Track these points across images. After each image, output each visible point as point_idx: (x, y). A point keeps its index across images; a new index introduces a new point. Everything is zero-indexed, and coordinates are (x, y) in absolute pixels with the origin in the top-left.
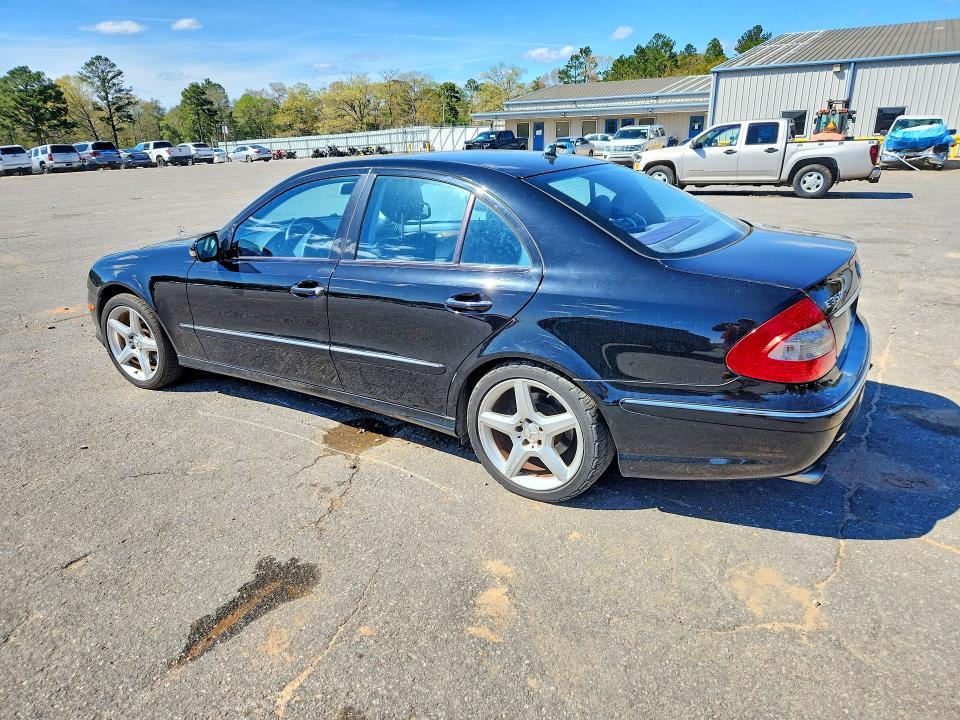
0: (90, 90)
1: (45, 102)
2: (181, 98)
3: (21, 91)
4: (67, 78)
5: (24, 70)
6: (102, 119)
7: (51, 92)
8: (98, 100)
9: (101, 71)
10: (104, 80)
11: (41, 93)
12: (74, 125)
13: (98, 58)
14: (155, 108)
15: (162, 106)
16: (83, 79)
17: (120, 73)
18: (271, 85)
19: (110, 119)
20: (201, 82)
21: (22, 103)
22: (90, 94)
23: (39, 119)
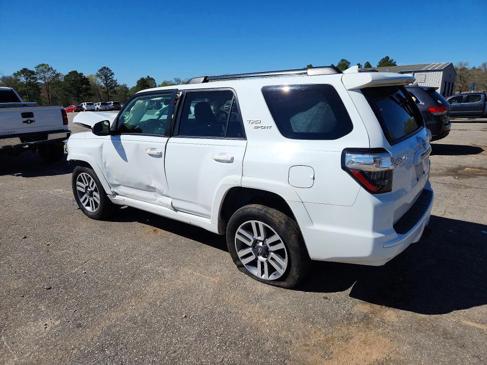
0: (100, 80)
1: (82, 85)
2: (136, 84)
3: (73, 80)
4: (92, 75)
5: (75, 72)
6: (104, 92)
7: (85, 81)
8: (103, 84)
9: (105, 73)
10: (106, 76)
11: (81, 81)
12: (93, 95)
13: (105, 68)
14: (125, 88)
15: (128, 87)
16: (98, 76)
17: (113, 74)
18: (175, 79)
19: (107, 92)
20: (145, 77)
21: (72, 85)
22: (100, 82)
23: (80, 92)
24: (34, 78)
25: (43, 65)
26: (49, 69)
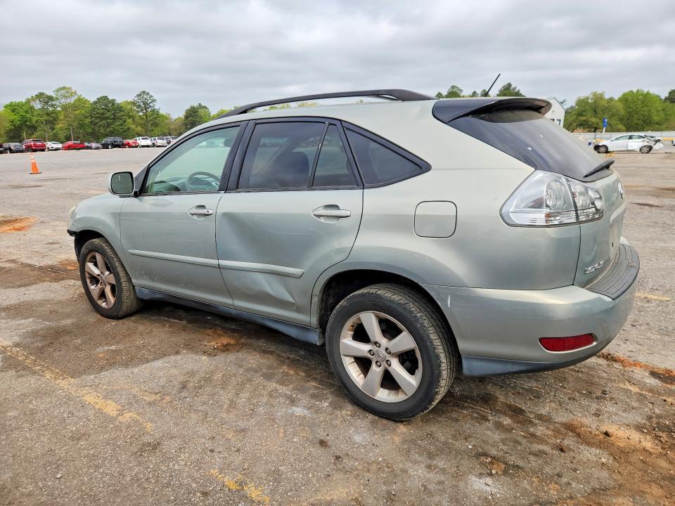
2: (185, 113)
5: (106, 98)
9: (145, 99)
13: (144, 92)
17: (154, 100)
20: (196, 105)
24: (52, 106)
25: (64, 88)
26: (72, 93)
